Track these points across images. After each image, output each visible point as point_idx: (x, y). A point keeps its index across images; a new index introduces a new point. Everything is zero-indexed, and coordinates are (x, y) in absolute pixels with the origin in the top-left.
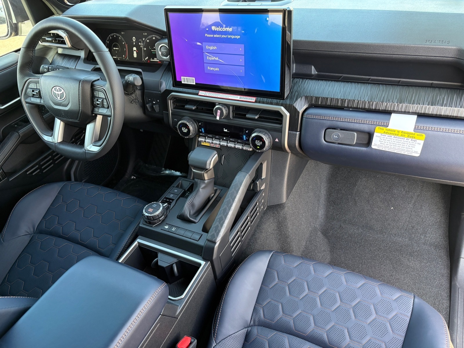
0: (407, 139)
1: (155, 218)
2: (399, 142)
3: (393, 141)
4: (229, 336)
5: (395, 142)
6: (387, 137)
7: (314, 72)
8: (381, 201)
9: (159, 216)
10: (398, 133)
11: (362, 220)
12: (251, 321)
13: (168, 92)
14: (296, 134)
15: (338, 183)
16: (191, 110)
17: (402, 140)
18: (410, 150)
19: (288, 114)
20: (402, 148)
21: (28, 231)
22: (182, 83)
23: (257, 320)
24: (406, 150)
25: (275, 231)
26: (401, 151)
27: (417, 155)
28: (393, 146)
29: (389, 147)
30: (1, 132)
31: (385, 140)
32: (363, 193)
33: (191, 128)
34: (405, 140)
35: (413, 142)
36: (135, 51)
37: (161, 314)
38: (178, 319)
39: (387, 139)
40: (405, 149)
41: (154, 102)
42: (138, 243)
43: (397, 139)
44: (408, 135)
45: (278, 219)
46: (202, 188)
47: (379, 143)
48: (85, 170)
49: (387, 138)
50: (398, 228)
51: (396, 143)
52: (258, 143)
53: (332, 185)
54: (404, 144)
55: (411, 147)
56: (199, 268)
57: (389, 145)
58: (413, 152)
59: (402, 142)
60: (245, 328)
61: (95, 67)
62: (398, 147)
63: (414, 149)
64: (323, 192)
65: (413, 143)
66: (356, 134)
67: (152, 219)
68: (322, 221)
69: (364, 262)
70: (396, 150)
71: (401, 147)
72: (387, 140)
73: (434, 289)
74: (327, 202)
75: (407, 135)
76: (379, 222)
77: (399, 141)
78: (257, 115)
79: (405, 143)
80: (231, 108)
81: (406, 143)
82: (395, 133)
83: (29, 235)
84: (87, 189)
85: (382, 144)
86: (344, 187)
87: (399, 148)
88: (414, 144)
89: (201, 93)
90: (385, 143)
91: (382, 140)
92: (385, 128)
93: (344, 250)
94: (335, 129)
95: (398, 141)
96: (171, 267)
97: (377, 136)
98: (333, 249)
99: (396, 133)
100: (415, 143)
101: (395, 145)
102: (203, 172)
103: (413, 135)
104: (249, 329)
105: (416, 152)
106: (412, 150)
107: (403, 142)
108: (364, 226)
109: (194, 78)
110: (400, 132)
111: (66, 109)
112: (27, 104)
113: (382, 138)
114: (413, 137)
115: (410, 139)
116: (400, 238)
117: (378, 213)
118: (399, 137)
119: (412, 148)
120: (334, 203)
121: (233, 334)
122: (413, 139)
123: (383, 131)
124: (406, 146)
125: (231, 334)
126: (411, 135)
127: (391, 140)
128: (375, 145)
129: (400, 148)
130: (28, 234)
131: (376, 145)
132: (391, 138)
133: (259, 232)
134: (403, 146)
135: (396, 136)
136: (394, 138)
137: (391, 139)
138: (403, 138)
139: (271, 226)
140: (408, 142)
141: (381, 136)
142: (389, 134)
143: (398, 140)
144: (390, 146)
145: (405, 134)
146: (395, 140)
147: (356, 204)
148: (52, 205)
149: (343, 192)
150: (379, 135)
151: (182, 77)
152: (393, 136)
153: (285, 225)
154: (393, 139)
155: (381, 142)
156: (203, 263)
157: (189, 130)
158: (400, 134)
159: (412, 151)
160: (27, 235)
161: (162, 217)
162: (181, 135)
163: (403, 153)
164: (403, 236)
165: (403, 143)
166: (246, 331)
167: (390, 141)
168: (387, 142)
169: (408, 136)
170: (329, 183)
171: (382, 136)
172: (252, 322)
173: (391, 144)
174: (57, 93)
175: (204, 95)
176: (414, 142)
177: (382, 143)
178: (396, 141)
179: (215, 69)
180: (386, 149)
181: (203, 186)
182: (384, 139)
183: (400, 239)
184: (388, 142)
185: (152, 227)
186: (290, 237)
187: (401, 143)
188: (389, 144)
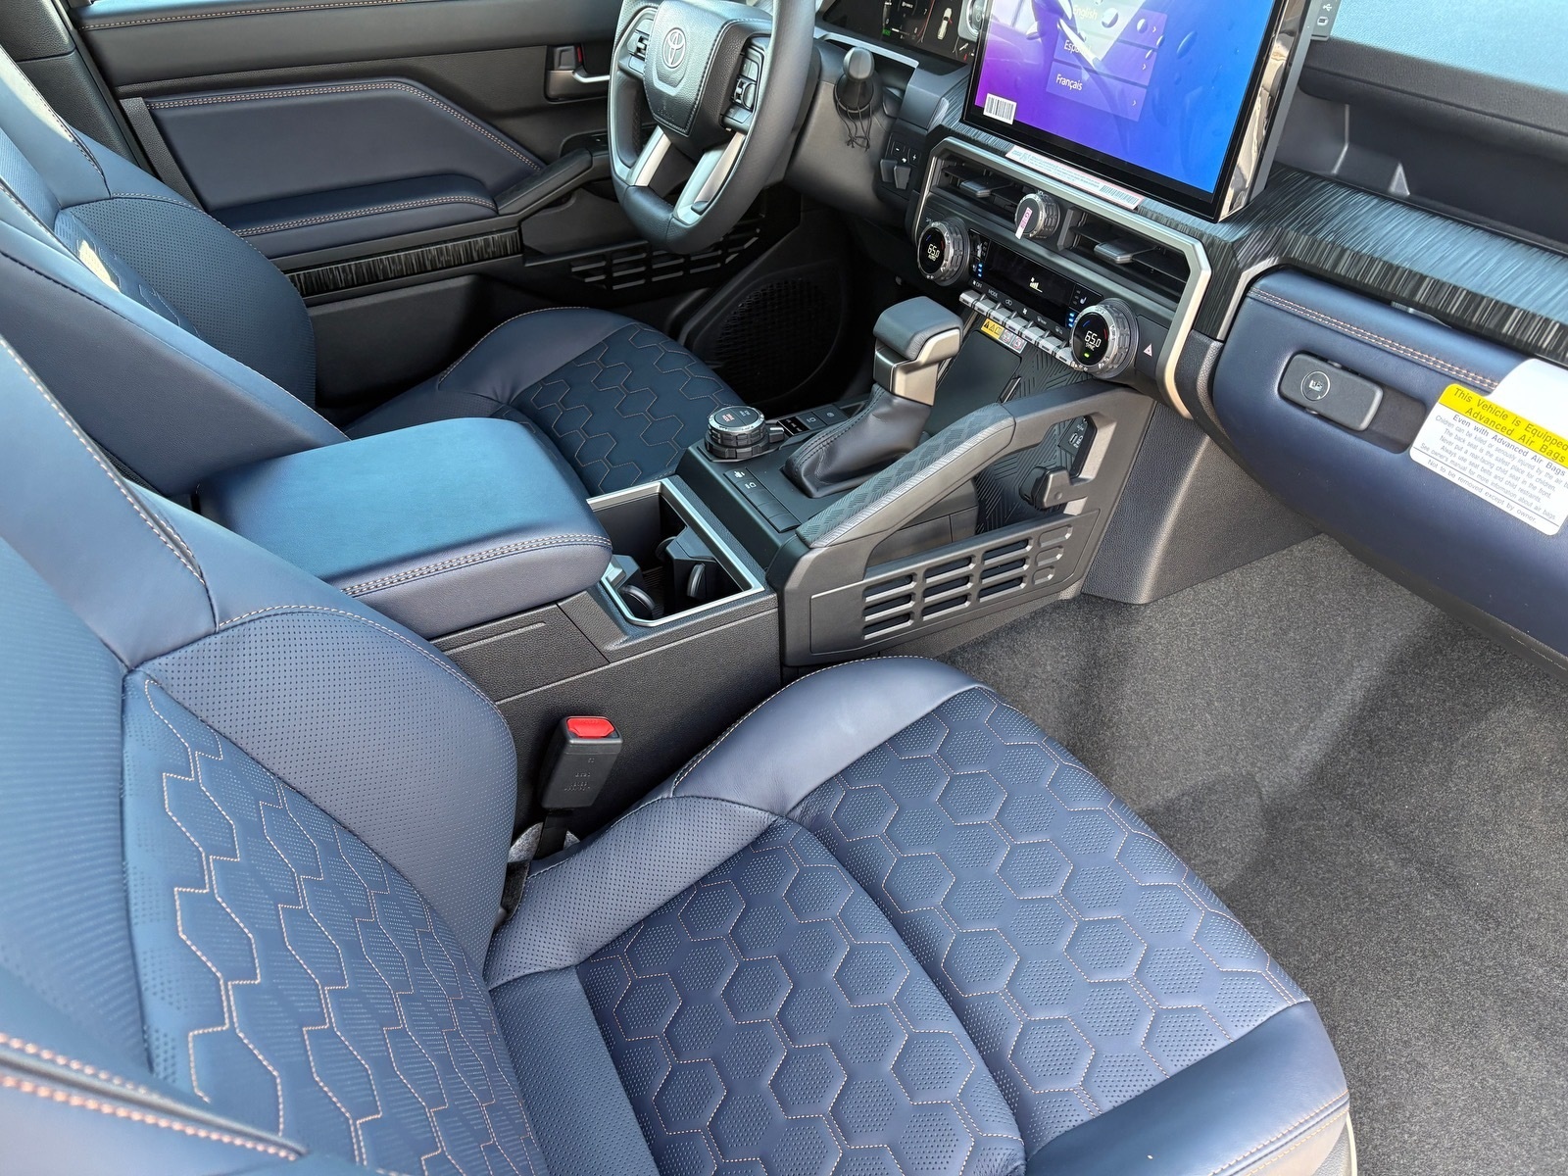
0: (1534, 458)
1: (727, 443)
2: (1504, 462)
3: (1484, 452)
4: (715, 799)
5: (1491, 456)
6: (1472, 431)
7: (1397, 186)
8: (1545, 810)
9: (740, 443)
10: (1512, 427)
11: (1437, 840)
12: (797, 805)
13: (942, 131)
14: (1207, 347)
15: (1423, 683)
16: (969, 197)
17: (1519, 456)
18: (1530, 500)
19: (1206, 274)
20: (1508, 488)
21: (499, 392)
22: (985, 113)
23: (813, 812)
24: (1518, 498)
25: (1068, 680)
26: (1500, 497)
27: (1549, 529)
28: (1478, 471)
29: (1464, 469)
30: (561, 145)
31: (1459, 439)
32: (1494, 754)
33: (950, 252)
34: (1528, 459)
35: (1552, 473)
36: (946, 18)
37: (560, 604)
38: (609, 666)
39: (1468, 439)
40: (1516, 491)
41: (904, 160)
42: (662, 486)
43: (1503, 447)
44: (1546, 443)
45: (1094, 649)
46: (877, 416)
47: (1436, 445)
48: (721, 341)
49: (1470, 435)
50: (1555, 931)
51: (1492, 460)
52: (1092, 341)
53: (1400, 683)
54: (1517, 474)
55: (1536, 493)
56: (738, 591)
57: (1468, 462)
58: (1540, 513)
59: (1515, 463)
60: (772, 813)
61: (824, 36)
62: (1496, 477)
63: (1546, 504)
64: (1353, 690)
65: (1551, 477)
66: (1379, 394)
67: (719, 441)
68: (1295, 779)
69: (1340, 955)
70: (1486, 490)
71: (1504, 481)
72: (1466, 442)
73: (1532, 1169)
74: (1350, 729)
75: (1539, 442)
76: (1496, 876)
77: (1507, 459)
78: (1128, 252)
79: (1523, 472)
80: (1070, 214)
81: (1526, 469)
82: (1506, 425)
83: (496, 403)
84: (666, 352)
85: (1447, 451)
86: (1437, 705)
87: (1497, 481)
88: (1552, 482)
89: (1018, 152)
90: (1456, 451)
91: (1451, 439)
92: (1475, 396)
93: (1299, 888)
94: (1324, 359)
95: (1501, 456)
96: (689, 566)
97: (1439, 419)
98: (1263, 864)
99: (1508, 424)
100: (1557, 481)
101: (1487, 467)
102: (895, 365)
103: (1560, 450)
104: (782, 821)
105: (1549, 517)
106: (1538, 504)
107: (1519, 465)
108: (1433, 864)
109: (1015, 104)
110: (1523, 425)
111: (671, 91)
112: (619, 73)
113: (1453, 430)
114: (1556, 457)
115: (1546, 461)
116: (1541, 966)
117: (1511, 844)
118: (1512, 443)
119: (1540, 495)
120: (1371, 742)
121: (728, 801)
122: (1554, 464)
123: (1467, 406)
124: (1524, 482)
125: (722, 797)
126: (1554, 448)
127: (1480, 445)
128: (1424, 449)
129: (1502, 484)
130: (494, 398)
131: (1428, 449)
132: (1484, 437)
133: (1005, 645)
134: (1513, 481)
135: (1502, 437)
136: (1494, 442)
137: (1481, 441)
138: (1525, 449)
139: (1063, 657)
140: (1536, 469)
141: (1453, 422)
142: (1482, 422)
143: (1506, 454)
144: (1470, 467)
145: (1535, 438)
146: (1492, 450)
147: (1446, 781)
148: (577, 359)
149: (1425, 721)
150: (1449, 415)
151: (989, 95)
152: (1492, 434)
153: (1112, 681)
154: (1487, 444)
155: (1446, 445)
156: (757, 587)
157: (941, 258)
158: (1520, 431)
159: (1536, 508)
160: (491, 399)
161: (746, 450)
162: (920, 266)
163: (1503, 507)
164: (1559, 966)
165: (1518, 470)
166: (770, 823)
167: (1475, 447)
168: (1464, 450)
169: (1543, 449)
170: (1393, 673)
171: (1457, 424)
172: (798, 811)
173: (1477, 462)
174: (671, 44)
175: (1021, 159)
176: (1555, 477)
177: (1449, 448)
178: (1496, 454)
179: (1072, 84)
180: (1453, 475)
181: (884, 409)
182: (1460, 435)
183: (1541, 971)
184: (1468, 448)
185: (711, 461)
186: (1114, 730)
187: (1510, 466)
188: (1470, 459)
